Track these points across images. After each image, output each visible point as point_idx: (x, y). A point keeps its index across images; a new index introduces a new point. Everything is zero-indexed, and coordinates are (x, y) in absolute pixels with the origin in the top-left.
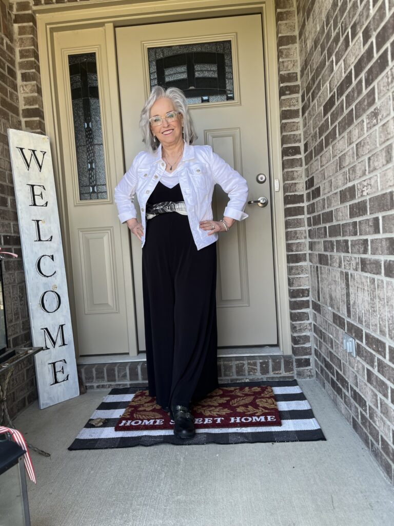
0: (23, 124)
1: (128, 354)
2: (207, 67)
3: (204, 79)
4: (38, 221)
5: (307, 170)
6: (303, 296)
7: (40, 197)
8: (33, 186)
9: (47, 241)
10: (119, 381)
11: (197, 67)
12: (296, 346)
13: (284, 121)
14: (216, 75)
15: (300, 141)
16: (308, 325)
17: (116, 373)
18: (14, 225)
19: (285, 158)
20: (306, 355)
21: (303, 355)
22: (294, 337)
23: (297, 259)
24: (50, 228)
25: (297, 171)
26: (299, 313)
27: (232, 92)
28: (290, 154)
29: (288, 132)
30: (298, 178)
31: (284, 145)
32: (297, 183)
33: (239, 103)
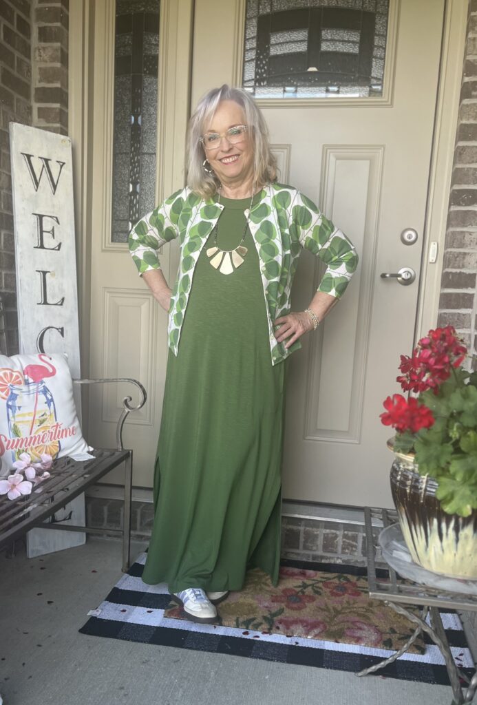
0: (35, 113)
2: (344, 35)
3: (335, 54)
4: (44, 273)
7: (51, 235)
8: (41, 217)
9: (56, 304)
11: (326, 34)
13: (461, 144)
14: (356, 50)
18: (6, 275)
19: (454, 208)
24: (62, 285)
25: (470, 233)
27: (380, 82)
28: (463, 202)
29: (466, 163)
30: (470, 244)
31: (455, 185)
32: (469, 253)
33: (389, 103)
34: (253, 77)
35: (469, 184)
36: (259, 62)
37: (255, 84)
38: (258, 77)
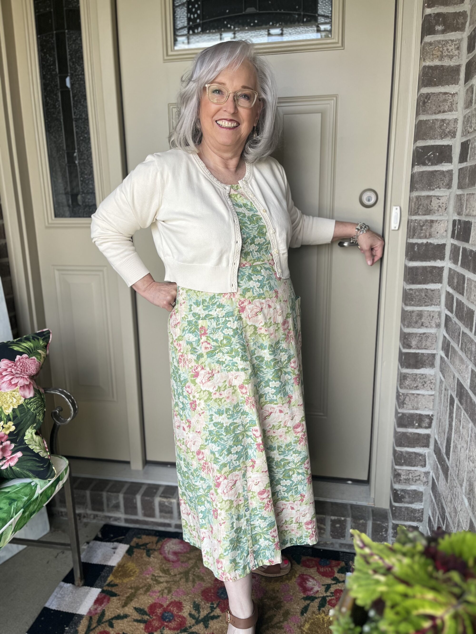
1: (128, 463)
5: (459, 198)
6: (420, 426)
10: (109, 511)
12: (396, 504)
13: (425, 90)
15: (453, 134)
16: (422, 475)
17: (105, 500)
19: (418, 168)
20: (414, 521)
21: (407, 521)
22: (395, 489)
23: (417, 361)
25: (438, 198)
26: (408, 453)
27: (328, 21)
28: (429, 160)
29: (432, 114)
30: (438, 211)
31: (418, 142)
32: (437, 221)
33: (340, 45)
34: (186, 24)
35: (435, 138)
36: (190, 7)
37: (189, 32)
38: (191, 23)
